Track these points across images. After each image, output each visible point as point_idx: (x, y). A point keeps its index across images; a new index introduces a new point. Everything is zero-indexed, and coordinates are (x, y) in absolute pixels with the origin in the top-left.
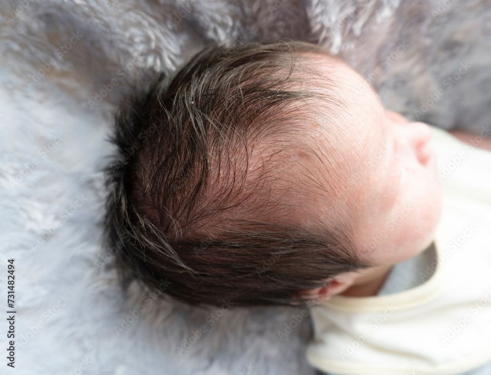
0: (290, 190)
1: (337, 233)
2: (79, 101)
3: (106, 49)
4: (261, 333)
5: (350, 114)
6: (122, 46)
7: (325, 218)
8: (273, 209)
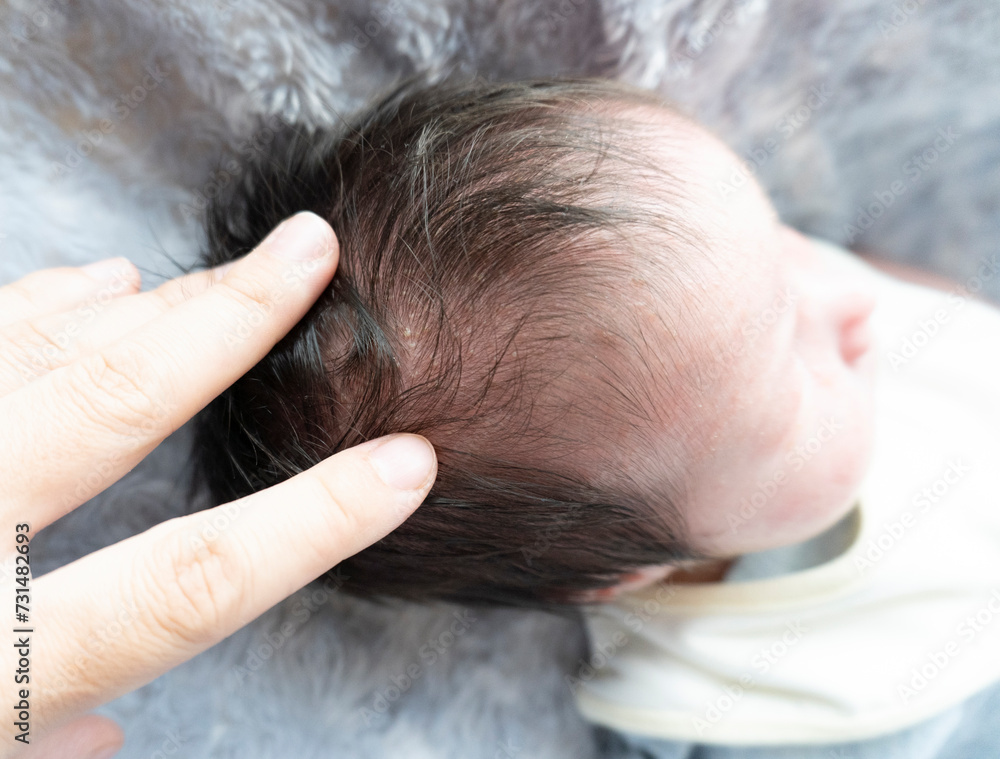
0: (573, 410)
1: (654, 497)
2: (125, 180)
3: (190, 74)
4: (485, 657)
5: (713, 263)
6: (224, 68)
7: (635, 470)
8: (534, 444)
